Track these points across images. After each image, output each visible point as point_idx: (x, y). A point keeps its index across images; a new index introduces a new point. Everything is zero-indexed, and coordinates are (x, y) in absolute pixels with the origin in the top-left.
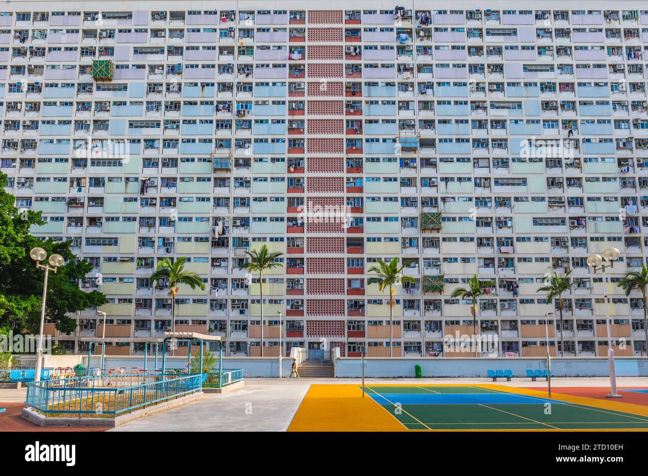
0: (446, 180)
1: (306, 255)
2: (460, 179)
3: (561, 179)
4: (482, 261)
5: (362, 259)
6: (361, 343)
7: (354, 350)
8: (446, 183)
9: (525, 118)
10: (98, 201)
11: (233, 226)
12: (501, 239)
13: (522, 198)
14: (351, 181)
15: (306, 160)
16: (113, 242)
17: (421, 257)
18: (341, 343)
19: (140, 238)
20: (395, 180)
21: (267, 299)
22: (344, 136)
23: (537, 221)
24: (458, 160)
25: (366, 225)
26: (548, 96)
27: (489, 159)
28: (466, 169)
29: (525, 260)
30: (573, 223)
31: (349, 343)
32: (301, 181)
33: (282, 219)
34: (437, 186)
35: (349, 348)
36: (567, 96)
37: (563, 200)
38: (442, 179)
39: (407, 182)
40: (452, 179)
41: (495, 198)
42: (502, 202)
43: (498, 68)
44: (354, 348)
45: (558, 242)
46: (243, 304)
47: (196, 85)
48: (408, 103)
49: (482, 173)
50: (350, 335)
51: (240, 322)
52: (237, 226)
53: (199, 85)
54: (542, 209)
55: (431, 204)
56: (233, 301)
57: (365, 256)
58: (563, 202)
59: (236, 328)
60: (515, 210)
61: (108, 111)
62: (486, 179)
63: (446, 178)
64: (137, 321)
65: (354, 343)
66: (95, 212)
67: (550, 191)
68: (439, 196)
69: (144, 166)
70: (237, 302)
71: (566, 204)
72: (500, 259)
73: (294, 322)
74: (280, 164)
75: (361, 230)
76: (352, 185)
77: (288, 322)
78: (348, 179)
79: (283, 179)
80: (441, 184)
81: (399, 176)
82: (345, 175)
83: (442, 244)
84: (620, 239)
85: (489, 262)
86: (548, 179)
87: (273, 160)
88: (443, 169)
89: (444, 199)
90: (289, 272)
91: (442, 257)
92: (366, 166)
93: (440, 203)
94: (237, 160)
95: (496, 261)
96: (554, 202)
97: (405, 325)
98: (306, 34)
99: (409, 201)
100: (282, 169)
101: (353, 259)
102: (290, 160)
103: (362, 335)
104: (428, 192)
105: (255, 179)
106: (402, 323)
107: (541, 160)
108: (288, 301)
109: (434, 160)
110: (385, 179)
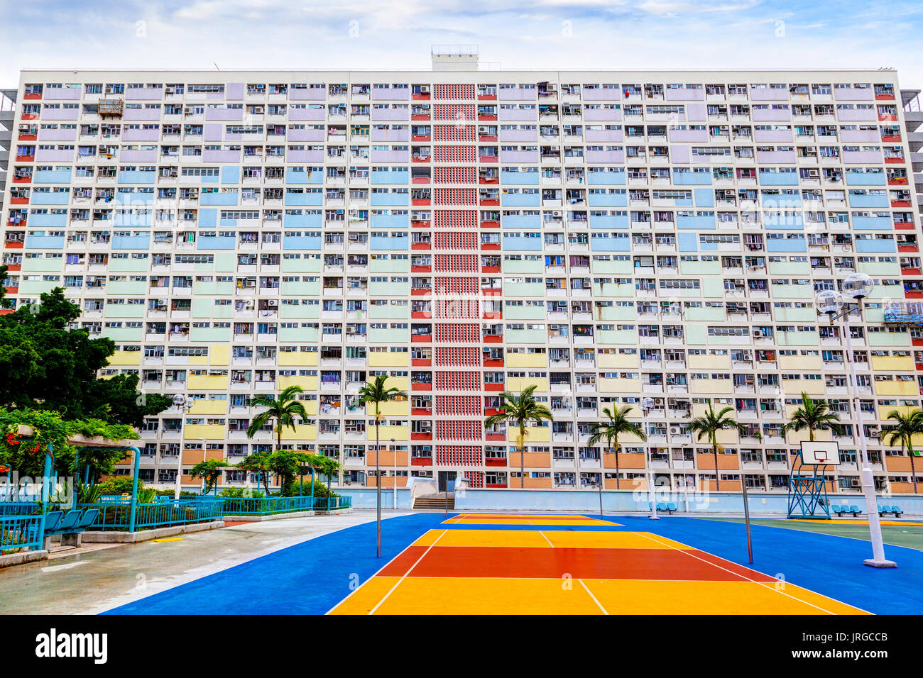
0: (601, 281)
1: (434, 368)
2: (618, 281)
3: (742, 281)
4: (648, 376)
5: (502, 373)
6: (502, 474)
7: (494, 481)
8: (602, 285)
9: (696, 210)
10: (183, 304)
11: (347, 334)
12: (669, 351)
13: (693, 303)
14: (488, 281)
15: (433, 258)
16: (201, 351)
17: (573, 371)
18: (478, 472)
19: (235, 347)
20: (540, 280)
21: (388, 419)
22: (479, 230)
23: (712, 330)
24: (616, 258)
25: (506, 333)
26: (723, 184)
27: (653, 257)
28: (626, 269)
29: (700, 376)
30: (757, 333)
31: (488, 473)
32: (428, 282)
33: (405, 326)
34: (590, 288)
35: (488, 479)
36: (747, 183)
37: (745, 306)
38: (596, 280)
39: (552, 284)
40: (609, 280)
41: (661, 303)
42: (669, 307)
43: (662, 151)
44: (494, 478)
45: (740, 356)
46: (359, 425)
47: (301, 169)
48: (554, 191)
49: (646, 273)
50: (489, 463)
51: (355, 446)
52: (352, 334)
53: (305, 169)
54: (720, 317)
55: (584, 309)
56: (348, 421)
57: (505, 369)
58: (745, 309)
59: (350, 455)
60: (686, 317)
61: (196, 199)
62: (650, 280)
63: (601, 279)
64: (230, 446)
65: (494, 473)
66: (180, 316)
67: (728, 295)
68: (593, 300)
69: (240, 263)
70: (351, 424)
71: (749, 309)
72: (669, 375)
73: (420, 447)
74: (402, 261)
75: (499, 339)
76: (489, 286)
77: (414, 447)
78: (484, 280)
79: (406, 279)
80: (596, 287)
81: (544, 276)
82: (480, 274)
83: (598, 356)
84: (817, 352)
85: (655, 378)
86: (725, 280)
87: (394, 257)
88: (597, 269)
89: (599, 304)
90: (414, 388)
91: (598, 371)
92: (505, 264)
93: (595, 309)
94: (351, 257)
95: (665, 377)
96: (732, 308)
97: (555, 452)
98: (432, 111)
99: (557, 306)
100: (404, 268)
101: (491, 373)
102: (414, 257)
103: (504, 463)
104: (580, 295)
105: (373, 279)
106: (551, 450)
107: (716, 259)
108: (413, 422)
109: (587, 258)
110: (528, 280)
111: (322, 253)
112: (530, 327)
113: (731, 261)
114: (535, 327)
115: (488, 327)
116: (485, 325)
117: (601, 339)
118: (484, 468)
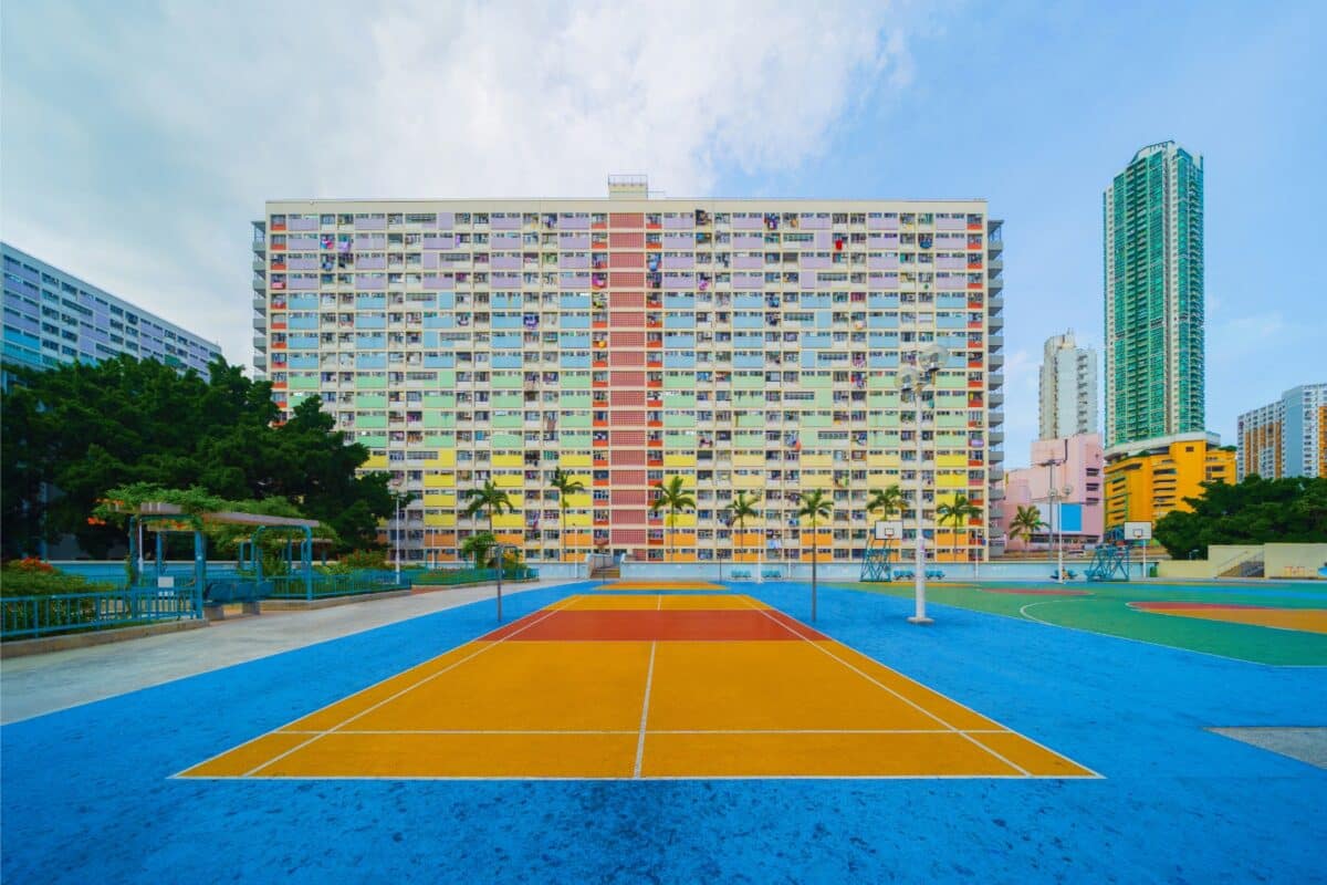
0: (740, 394)
1: (610, 468)
2: (752, 393)
3: (847, 393)
4: (770, 473)
5: (662, 471)
6: (660, 551)
7: (654, 557)
8: (739, 397)
9: (816, 331)
10: (415, 416)
11: (543, 440)
12: (787, 452)
13: (809, 412)
14: (652, 394)
15: (609, 374)
16: (432, 455)
17: (715, 469)
18: (642, 550)
19: (458, 452)
20: (692, 393)
21: (576, 509)
22: (645, 349)
23: (822, 435)
24: (752, 374)
25: (664, 438)
26: (841, 307)
27: (780, 372)
28: (759, 383)
29: (809, 472)
30: (855, 437)
31: (649, 550)
32: (606, 395)
33: (588, 433)
34: (731, 400)
35: (650, 555)
36: (858, 307)
37: (847, 415)
38: (736, 393)
39: (702, 396)
40: (745, 393)
41: (784, 412)
42: (790, 416)
43: (793, 277)
44: (654, 554)
45: (840, 456)
47: (503, 294)
48: (705, 314)
49: (772, 386)
50: (651, 542)
51: (552, 531)
52: (547, 440)
53: (506, 295)
54: (829, 424)
55: (725, 418)
56: (546, 511)
57: (664, 468)
58: (848, 417)
59: (549, 537)
60: (802, 424)
61: (420, 322)
62: (777, 393)
63: (739, 392)
64: (460, 531)
65: (654, 550)
66: (414, 426)
67: (835, 405)
68: (733, 410)
69: (458, 380)
70: (548, 513)
71: (850, 417)
72: (786, 472)
73: (600, 531)
74: (586, 377)
75: (660, 444)
76: (652, 399)
77: (595, 531)
78: (649, 393)
79: (588, 393)
80: (735, 398)
81: (696, 390)
82: (646, 389)
83: (734, 457)
84: (897, 452)
85: (776, 474)
86: (835, 392)
87: (579, 373)
88: (737, 383)
89: (737, 414)
90: (595, 484)
91: (733, 469)
92: (667, 380)
93: (733, 417)
94: (545, 374)
95: (783, 474)
96: (838, 416)
97: (699, 534)
98: (608, 240)
99: (705, 415)
100: (586, 383)
101: (653, 471)
102: (595, 373)
103: (661, 542)
104: (723, 406)
105: (563, 393)
106: (696, 532)
107: (828, 373)
108: (595, 511)
109: (729, 374)
110: (683, 393)
111: (522, 371)
112: (684, 432)
113: (840, 376)
114: (687, 433)
115: (652, 433)
116: (649, 432)
117: (737, 442)
118: (646, 547)
